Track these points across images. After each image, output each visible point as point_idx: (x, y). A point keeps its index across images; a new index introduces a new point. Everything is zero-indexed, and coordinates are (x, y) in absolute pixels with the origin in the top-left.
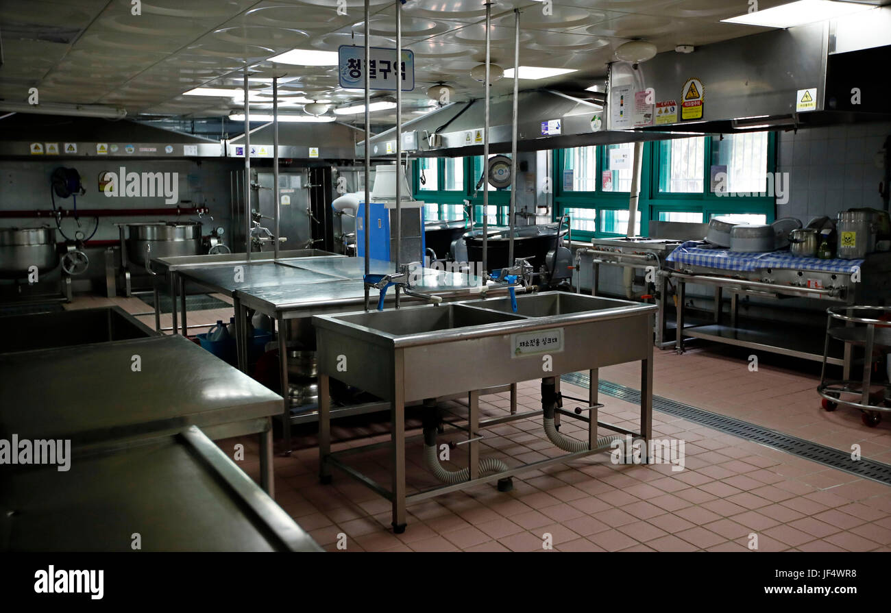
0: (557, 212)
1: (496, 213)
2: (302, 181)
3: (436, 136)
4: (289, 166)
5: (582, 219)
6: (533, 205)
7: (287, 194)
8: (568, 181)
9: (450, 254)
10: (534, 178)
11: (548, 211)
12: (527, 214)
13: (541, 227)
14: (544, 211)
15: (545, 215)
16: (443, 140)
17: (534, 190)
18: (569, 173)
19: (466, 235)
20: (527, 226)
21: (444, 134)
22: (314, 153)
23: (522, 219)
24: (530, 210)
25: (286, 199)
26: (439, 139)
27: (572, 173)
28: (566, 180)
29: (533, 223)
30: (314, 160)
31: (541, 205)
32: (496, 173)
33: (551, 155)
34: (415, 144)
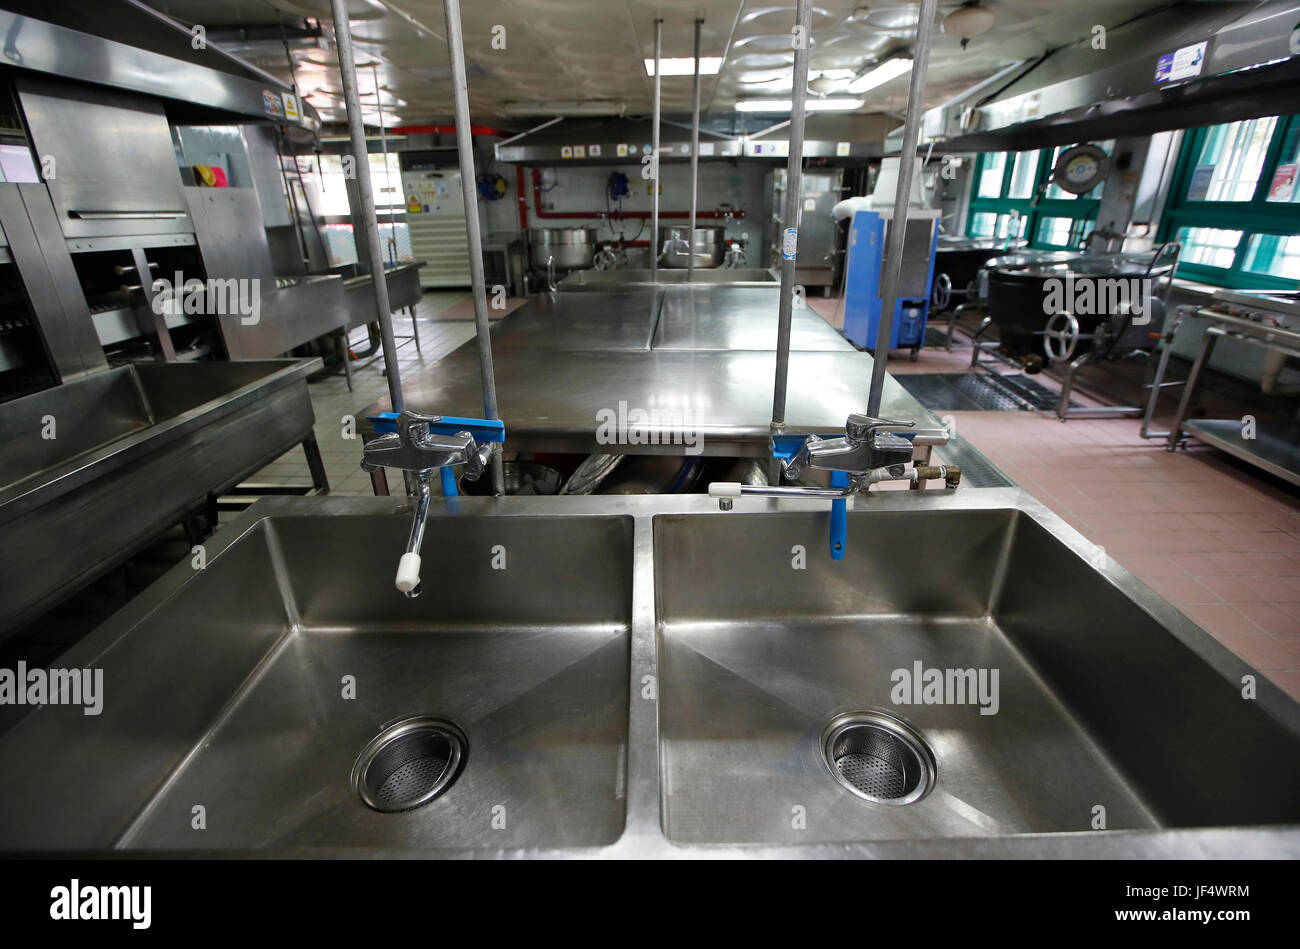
0: (1167, 232)
1: (1069, 229)
2: (832, 184)
3: (973, 112)
4: (814, 165)
5: (1211, 247)
6: (1124, 219)
7: (813, 198)
8: (1200, 184)
9: (974, 284)
10: (1136, 179)
11: (1148, 232)
12: (1112, 234)
13: (1127, 258)
14: (1142, 230)
15: (1142, 237)
16: (983, 117)
17: (1133, 198)
18: (1206, 171)
19: (992, 262)
20: (1106, 254)
21: (985, 108)
22: (844, 150)
23: (1103, 240)
24: (1117, 229)
25: (810, 204)
26: (976, 116)
27: (1212, 171)
28: (1196, 182)
29: (1116, 249)
30: (843, 159)
31: (1140, 221)
32: (1072, 171)
33: (1179, 142)
34: (940, 127)
